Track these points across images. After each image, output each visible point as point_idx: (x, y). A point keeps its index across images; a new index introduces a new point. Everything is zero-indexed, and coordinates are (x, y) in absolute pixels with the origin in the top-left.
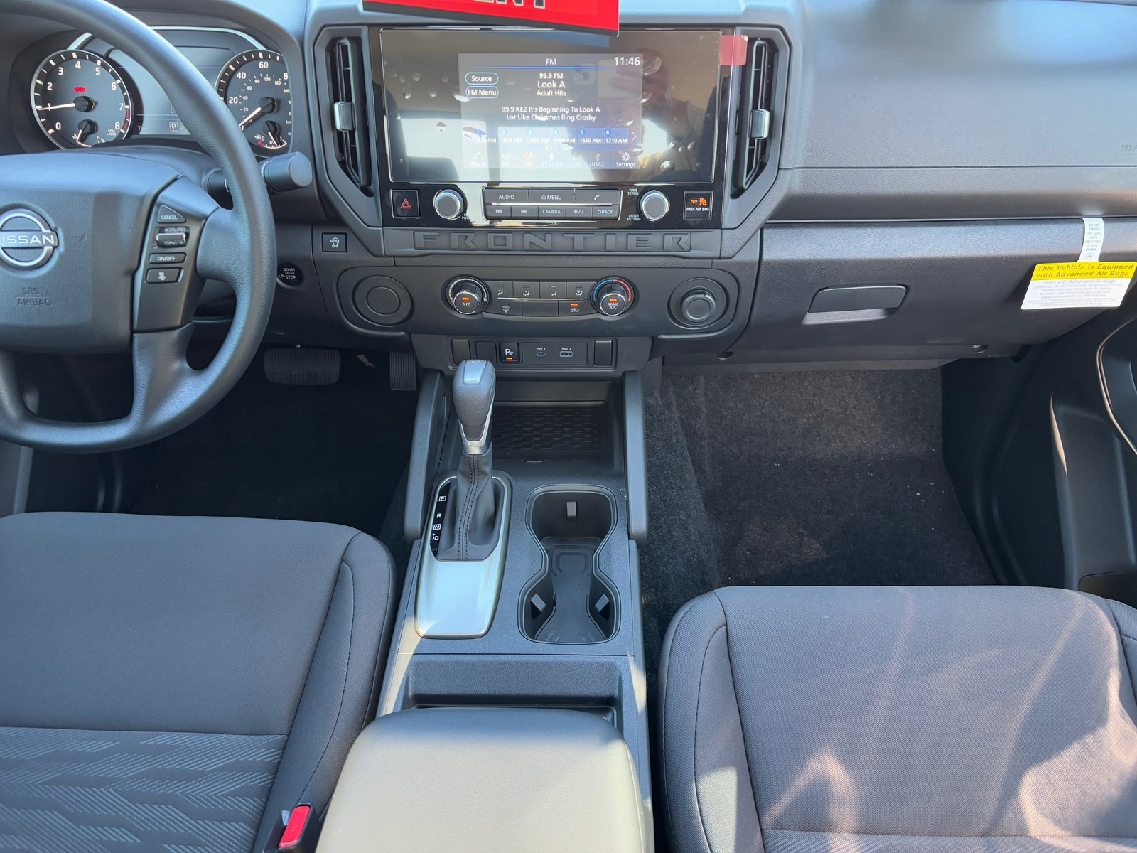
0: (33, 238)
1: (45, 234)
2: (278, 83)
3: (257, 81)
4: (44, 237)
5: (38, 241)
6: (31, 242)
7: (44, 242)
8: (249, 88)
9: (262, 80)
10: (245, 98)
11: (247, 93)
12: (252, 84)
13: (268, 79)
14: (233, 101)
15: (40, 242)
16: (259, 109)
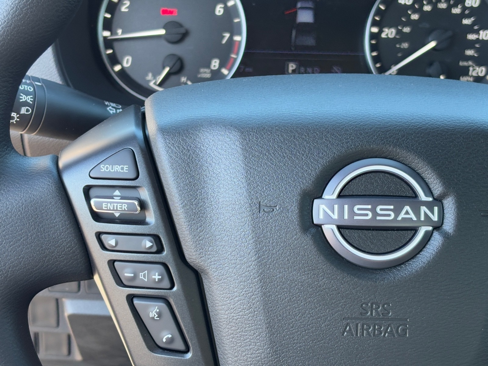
0: (404, 211)
1: (425, 203)
2: (456, 11)
3: (427, 8)
4: (424, 209)
5: (412, 216)
6: (399, 218)
7: (422, 218)
8: (415, 17)
9: (435, 6)
10: (407, 30)
11: (410, 23)
12: (420, 11)
13: (443, 6)
14: (387, 35)
15: (415, 219)
16: (432, 44)
